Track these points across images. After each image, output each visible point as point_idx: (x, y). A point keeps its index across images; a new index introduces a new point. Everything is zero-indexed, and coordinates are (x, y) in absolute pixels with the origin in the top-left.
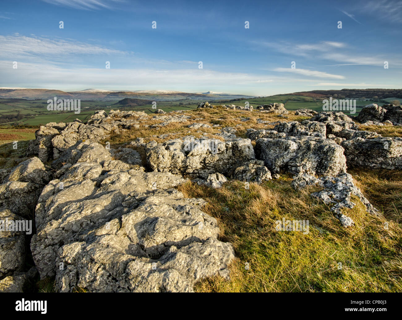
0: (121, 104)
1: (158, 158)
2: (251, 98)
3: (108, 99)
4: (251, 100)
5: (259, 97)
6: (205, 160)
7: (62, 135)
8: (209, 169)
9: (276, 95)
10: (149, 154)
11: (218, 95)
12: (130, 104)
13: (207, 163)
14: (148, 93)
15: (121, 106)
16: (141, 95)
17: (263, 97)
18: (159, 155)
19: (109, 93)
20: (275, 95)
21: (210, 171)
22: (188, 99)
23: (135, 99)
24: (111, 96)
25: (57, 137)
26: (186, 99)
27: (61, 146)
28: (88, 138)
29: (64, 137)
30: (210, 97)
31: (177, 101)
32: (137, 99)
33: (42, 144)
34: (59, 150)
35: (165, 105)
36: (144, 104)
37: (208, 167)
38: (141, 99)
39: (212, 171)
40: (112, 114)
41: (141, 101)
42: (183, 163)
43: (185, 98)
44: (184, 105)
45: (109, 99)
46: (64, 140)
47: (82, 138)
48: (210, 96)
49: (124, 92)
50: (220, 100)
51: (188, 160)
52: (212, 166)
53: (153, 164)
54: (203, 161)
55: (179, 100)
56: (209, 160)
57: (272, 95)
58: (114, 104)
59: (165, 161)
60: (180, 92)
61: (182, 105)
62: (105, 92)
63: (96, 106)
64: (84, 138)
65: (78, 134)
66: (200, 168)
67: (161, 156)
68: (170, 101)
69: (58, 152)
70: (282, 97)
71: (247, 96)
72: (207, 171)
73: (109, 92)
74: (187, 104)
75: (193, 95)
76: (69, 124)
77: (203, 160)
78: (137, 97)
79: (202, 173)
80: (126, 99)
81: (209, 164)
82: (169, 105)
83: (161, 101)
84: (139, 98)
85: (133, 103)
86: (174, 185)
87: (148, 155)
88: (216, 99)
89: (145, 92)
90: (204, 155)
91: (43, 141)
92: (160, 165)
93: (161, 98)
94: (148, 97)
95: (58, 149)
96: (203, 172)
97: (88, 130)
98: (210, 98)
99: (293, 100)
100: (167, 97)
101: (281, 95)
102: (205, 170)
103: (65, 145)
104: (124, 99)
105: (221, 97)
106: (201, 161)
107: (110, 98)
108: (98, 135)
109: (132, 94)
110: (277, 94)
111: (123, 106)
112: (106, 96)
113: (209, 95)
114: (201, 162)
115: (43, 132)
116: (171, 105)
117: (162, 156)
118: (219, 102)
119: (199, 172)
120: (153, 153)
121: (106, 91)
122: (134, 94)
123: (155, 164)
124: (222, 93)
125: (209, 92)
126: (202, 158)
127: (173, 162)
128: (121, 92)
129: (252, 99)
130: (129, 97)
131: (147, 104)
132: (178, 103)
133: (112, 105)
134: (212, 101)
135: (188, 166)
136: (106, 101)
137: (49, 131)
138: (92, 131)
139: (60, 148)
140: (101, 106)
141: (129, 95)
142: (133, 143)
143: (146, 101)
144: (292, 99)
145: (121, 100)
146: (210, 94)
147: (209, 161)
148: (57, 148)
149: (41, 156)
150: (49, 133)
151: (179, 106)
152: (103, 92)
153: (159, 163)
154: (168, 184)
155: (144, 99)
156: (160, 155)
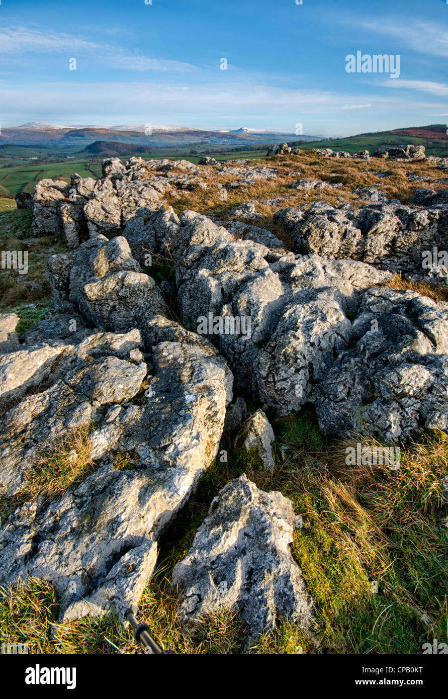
0: (90, 152)
1: (322, 237)
2: (316, 140)
3: (67, 142)
4: (317, 144)
5: (331, 139)
6: (394, 240)
7: (97, 200)
8: (399, 258)
9: (362, 135)
10: (306, 229)
11: (256, 134)
12: (106, 152)
13: (398, 247)
14: (134, 132)
15: (91, 157)
16: (124, 135)
17: (338, 139)
18: (324, 232)
19: (68, 131)
20: (360, 133)
21: (401, 260)
22: (205, 143)
23: (113, 143)
24: (71, 138)
25: (92, 204)
26: (202, 143)
27: (101, 218)
28: (136, 205)
29: (101, 202)
30: (244, 139)
31: (186, 146)
32: (117, 143)
33: (67, 216)
34: (97, 226)
35: (167, 154)
36: (129, 152)
37: (398, 254)
38: (124, 142)
39: (405, 260)
40: (137, 164)
41: (124, 145)
42: (359, 247)
43: (200, 141)
44: (198, 155)
45: (69, 143)
46: (103, 208)
47: (128, 205)
48: (244, 137)
49: (93, 130)
50: (261, 146)
51: (369, 241)
52: (406, 251)
53: (313, 248)
54: (390, 244)
55: (190, 145)
56: (403, 241)
57: (354, 134)
58: (79, 152)
59: (333, 242)
60: (190, 129)
61: (195, 155)
62: (60, 129)
63: (50, 155)
64: (130, 204)
65: (120, 198)
66: (386, 256)
67: (327, 234)
68: (174, 147)
69: (96, 229)
70: (372, 138)
71: (309, 137)
72: (396, 260)
73: (66, 129)
74: (203, 153)
75: (213, 134)
76: (79, 182)
77: (390, 242)
78: (117, 139)
79: (386, 264)
80: (98, 143)
81: (401, 249)
82: (173, 154)
83: (160, 146)
84: (120, 141)
85: (110, 149)
86: (376, 281)
87: (304, 231)
88: (253, 143)
89: (130, 129)
90: (391, 234)
91: (67, 210)
92: (324, 248)
93: (158, 141)
94: (135, 138)
95: (95, 224)
96: (389, 262)
97: (133, 190)
98: (243, 141)
99: (390, 144)
100: (169, 139)
101: (370, 134)
102: (391, 259)
103: (107, 217)
104: (94, 141)
105: (263, 139)
106: (387, 243)
107: (70, 140)
108: (150, 200)
109: (108, 132)
110: (363, 133)
111: (94, 156)
112: (63, 136)
113: (241, 135)
114: (387, 245)
115: (42, 195)
116: (176, 155)
117: (329, 234)
118: (258, 149)
119: (383, 262)
120: (313, 228)
121: (62, 127)
122: (110, 134)
123: (316, 247)
124: (264, 130)
125: (241, 129)
126: (390, 238)
127: (344, 245)
128: (88, 130)
129: (317, 142)
130: (102, 140)
131: (135, 151)
132: (188, 150)
133: (75, 153)
134: (246, 147)
135: (367, 251)
136: (65, 146)
137: (51, 194)
138: (140, 193)
139: (98, 222)
140: (58, 156)
141: (102, 135)
142: (239, 213)
143: (132, 145)
144: (390, 142)
145: (89, 144)
146: (243, 133)
147: (403, 244)
148: (93, 223)
149: (70, 236)
150: (50, 197)
151: (191, 156)
152: (56, 128)
153: (324, 246)
154: (367, 280)
155: (129, 142)
156: (327, 231)
